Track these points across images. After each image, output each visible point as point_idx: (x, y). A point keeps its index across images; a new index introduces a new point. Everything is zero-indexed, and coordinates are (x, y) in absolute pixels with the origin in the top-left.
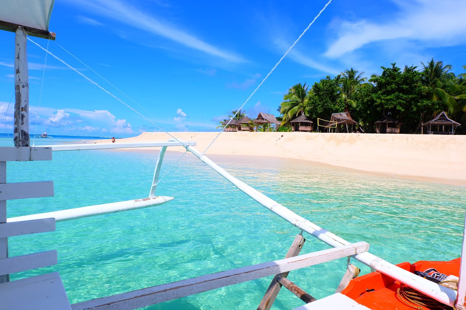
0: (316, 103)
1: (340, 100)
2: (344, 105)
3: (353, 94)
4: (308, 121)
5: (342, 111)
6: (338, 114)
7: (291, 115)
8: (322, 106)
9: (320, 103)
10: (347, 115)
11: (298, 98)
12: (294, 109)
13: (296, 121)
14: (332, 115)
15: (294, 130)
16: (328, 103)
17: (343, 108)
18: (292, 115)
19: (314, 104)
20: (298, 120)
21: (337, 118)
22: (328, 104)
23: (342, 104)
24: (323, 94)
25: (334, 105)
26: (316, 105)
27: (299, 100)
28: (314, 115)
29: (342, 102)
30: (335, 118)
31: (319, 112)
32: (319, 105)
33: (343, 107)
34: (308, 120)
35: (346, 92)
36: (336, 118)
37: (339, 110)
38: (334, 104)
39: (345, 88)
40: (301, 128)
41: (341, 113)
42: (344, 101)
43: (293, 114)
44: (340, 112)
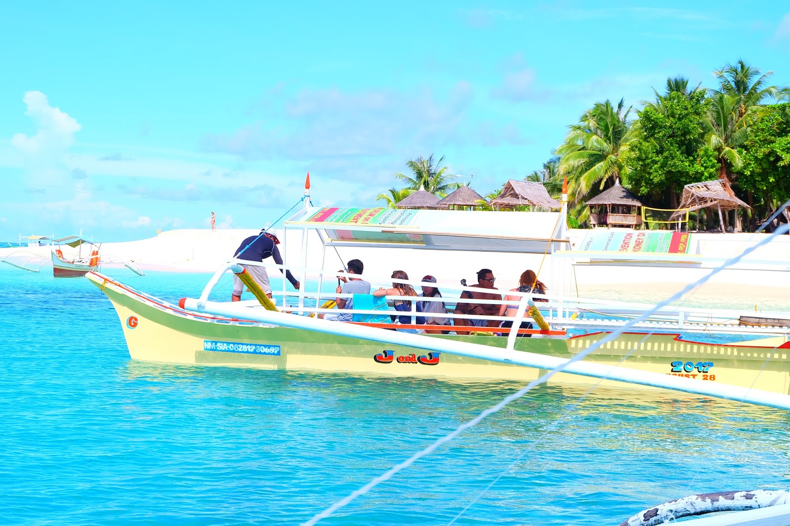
0: (647, 158)
1: (706, 151)
2: (714, 164)
3: (737, 134)
4: (630, 202)
5: (711, 177)
6: (699, 184)
7: (587, 185)
8: (662, 167)
9: (657, 159)
10: (724, 185)
11: (605, 141)
12: (595, 170)
13: (601, 203)
14: (686, 190)
15: (595, 223)
16: (675, 160)
17: (712, 170)
18: (590, 186)
19: (643, 160)
20: (605, 199)
21: (697, 196)
22: (675, 163)
23: (711, 161)
24: (664, 135)
25: (692, 163)
26: (648, 164)
27: (607, 147)
28: (643, 188)
29: (708, 157)
30: (693, 195)
31: (656, 180)
32: (655, 162)
33: (712, 167)
34: (630, 200)
35: (722, 128)
36: (695, 195)
37: (702, 174)
38: (690, 161)
39: (718, 118)
40: (612, 219)
41: (709, 183)
42: (716, 153)
43: (592, 182)
44: (706, 179)
